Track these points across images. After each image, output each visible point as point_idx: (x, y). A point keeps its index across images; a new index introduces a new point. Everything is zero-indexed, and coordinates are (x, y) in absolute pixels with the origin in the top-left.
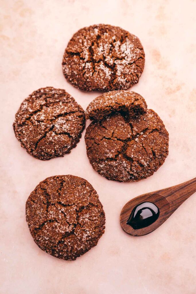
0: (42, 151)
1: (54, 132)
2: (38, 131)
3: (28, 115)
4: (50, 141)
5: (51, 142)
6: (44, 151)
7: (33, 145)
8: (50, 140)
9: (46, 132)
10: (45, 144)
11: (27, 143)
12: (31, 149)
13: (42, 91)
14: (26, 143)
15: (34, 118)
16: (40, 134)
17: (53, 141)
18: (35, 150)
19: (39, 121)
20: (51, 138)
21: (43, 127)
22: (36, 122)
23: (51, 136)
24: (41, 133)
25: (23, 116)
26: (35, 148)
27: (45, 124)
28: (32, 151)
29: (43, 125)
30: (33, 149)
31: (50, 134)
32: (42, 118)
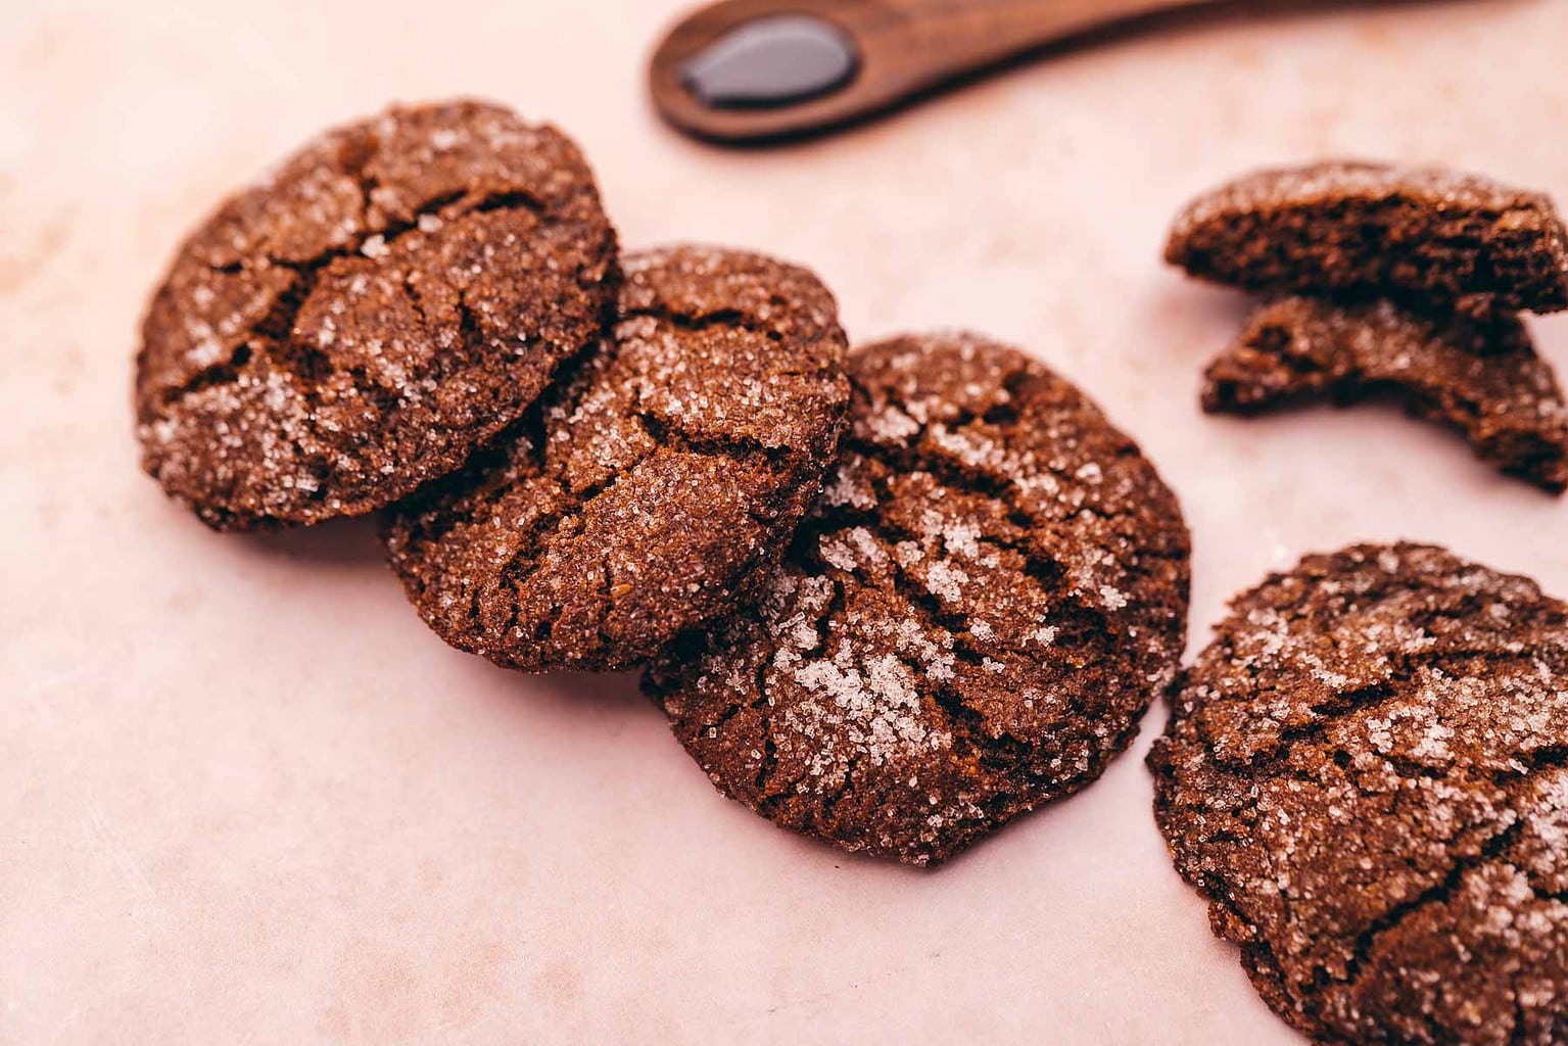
0: (1409, 1001)
1: (1519, 869)
2: (1396, 838)
3: (1303, 707)
4: (1486, 936)
5: (1494, 947)
6: (1426, 1008)
7: (1335, 936)
8: (1489, 929)
9: (1465, 865)
10: (1442, 949)
11: (1286, 913)
12: (1319, 971)
13: (1390, 563)
14: (1277, 908)
15: (1364, 735)
16: (1410, 863)
17: (1516, 943)
18: (1350, 981)
19: (1407, 766)
20: (1503, 916)
21: (1442, 818)
22: (1388, 767)
23: (1496, 898)
24: (1425, 856)
25: (1258, 708)
26: (1352, 968)
27: (1459, 796)
28: (1320, 981)
29: (1443, 801)
30: (1329, 970)
31: (1491, 880)
32: (1432, 744)
